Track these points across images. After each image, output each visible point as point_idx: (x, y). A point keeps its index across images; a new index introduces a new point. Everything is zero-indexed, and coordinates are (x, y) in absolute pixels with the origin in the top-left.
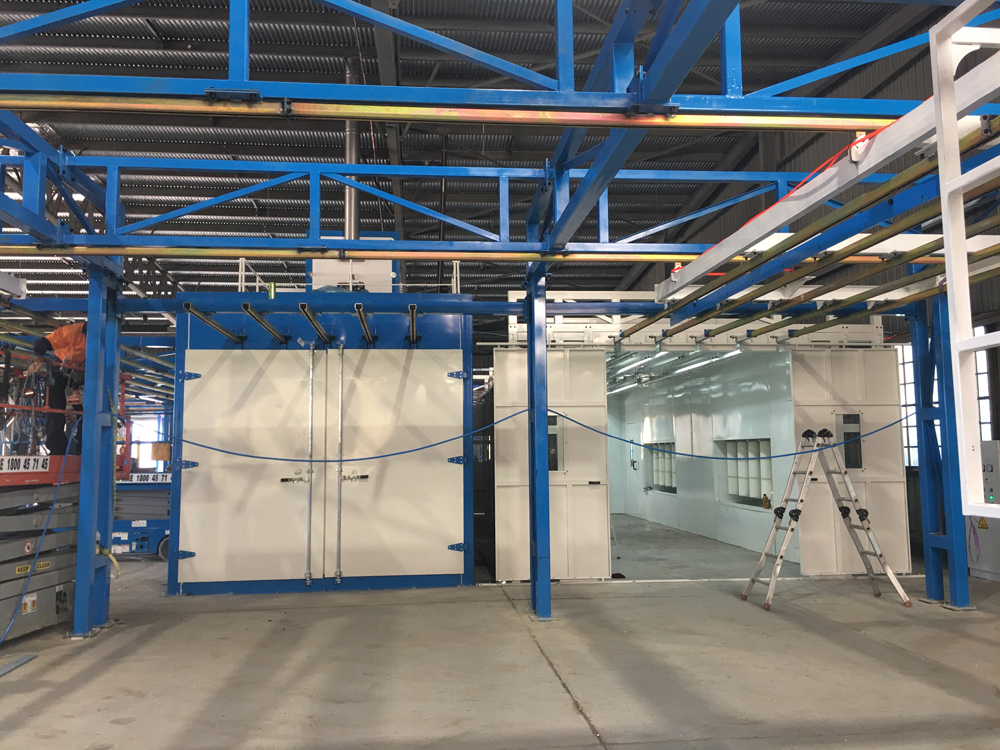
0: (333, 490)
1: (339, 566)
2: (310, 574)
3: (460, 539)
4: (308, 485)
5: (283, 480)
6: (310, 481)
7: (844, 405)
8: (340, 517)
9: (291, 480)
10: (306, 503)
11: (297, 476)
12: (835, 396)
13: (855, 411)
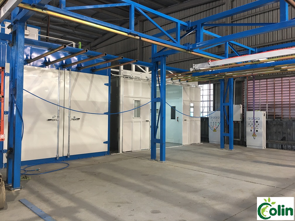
0: (67, 124)
1: (69, 151)
2: (58, 155)
3: (107, 140)
4: (57, 122)
6: (59, 120)
7: (191, 101)
8: (69, 133)
9: (51, 120)
11: (54, 118)
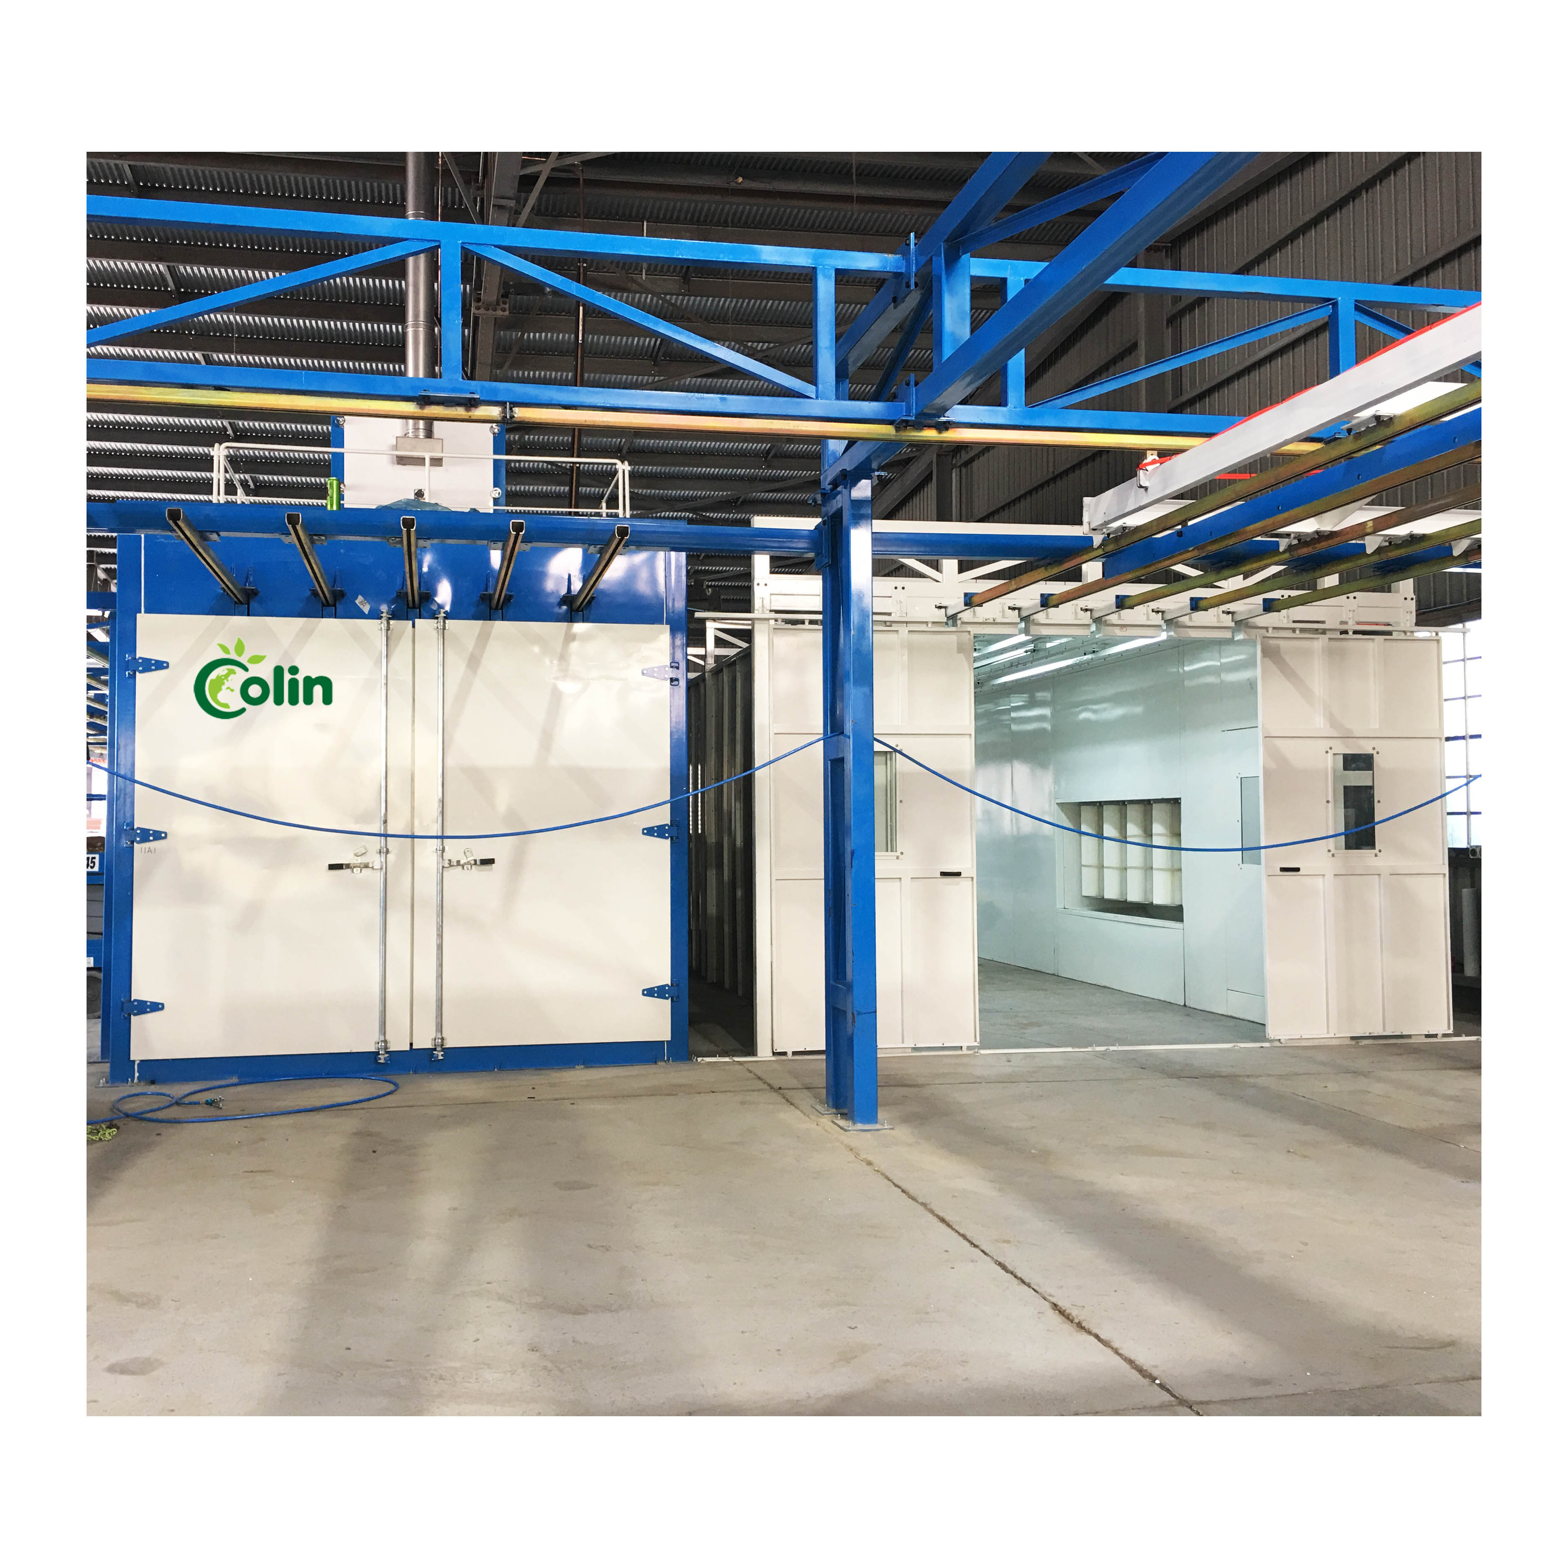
0: (427, 888)
1: (440, 1027)
2: (385, 1041)
3: (664, 977)
4: (378, 877)
5: (332, 867)
6: (385, 869)
7: (1347, 737)
8: (440, 936)
9: (348, 866)
10: (377, 911)
11: (360, 860)
12: (1333, 721)
13: (1364, 748)
